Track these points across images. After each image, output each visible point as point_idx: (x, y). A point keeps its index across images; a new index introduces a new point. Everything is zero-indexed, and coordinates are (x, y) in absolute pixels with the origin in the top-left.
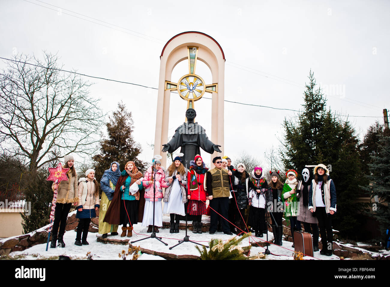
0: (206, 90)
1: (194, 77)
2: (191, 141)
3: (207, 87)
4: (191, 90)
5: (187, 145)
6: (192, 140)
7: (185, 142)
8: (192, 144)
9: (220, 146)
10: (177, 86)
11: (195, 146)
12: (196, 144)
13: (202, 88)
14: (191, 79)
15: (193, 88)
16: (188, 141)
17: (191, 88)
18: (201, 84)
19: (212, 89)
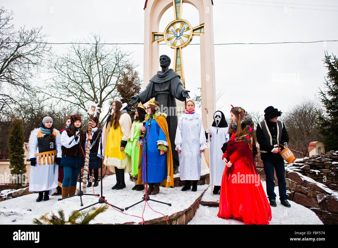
0: (193, 33)
1: (181, 22)
2: (162, 90)
3: (194, 30)
4: (178, 37)
5: (159, 94)
6: (164, 88)
7: (157, 92)
8: (163, 92)
9: (189, 92)
10: (164, 35)
11: (167, 94)
12: (167, 93)
13: (189, 32)
14: (178, 26)
15: (180, 34)
16: (160, 91)
17: (178, 35)
18: (188, 29)
19: (200, 31)
